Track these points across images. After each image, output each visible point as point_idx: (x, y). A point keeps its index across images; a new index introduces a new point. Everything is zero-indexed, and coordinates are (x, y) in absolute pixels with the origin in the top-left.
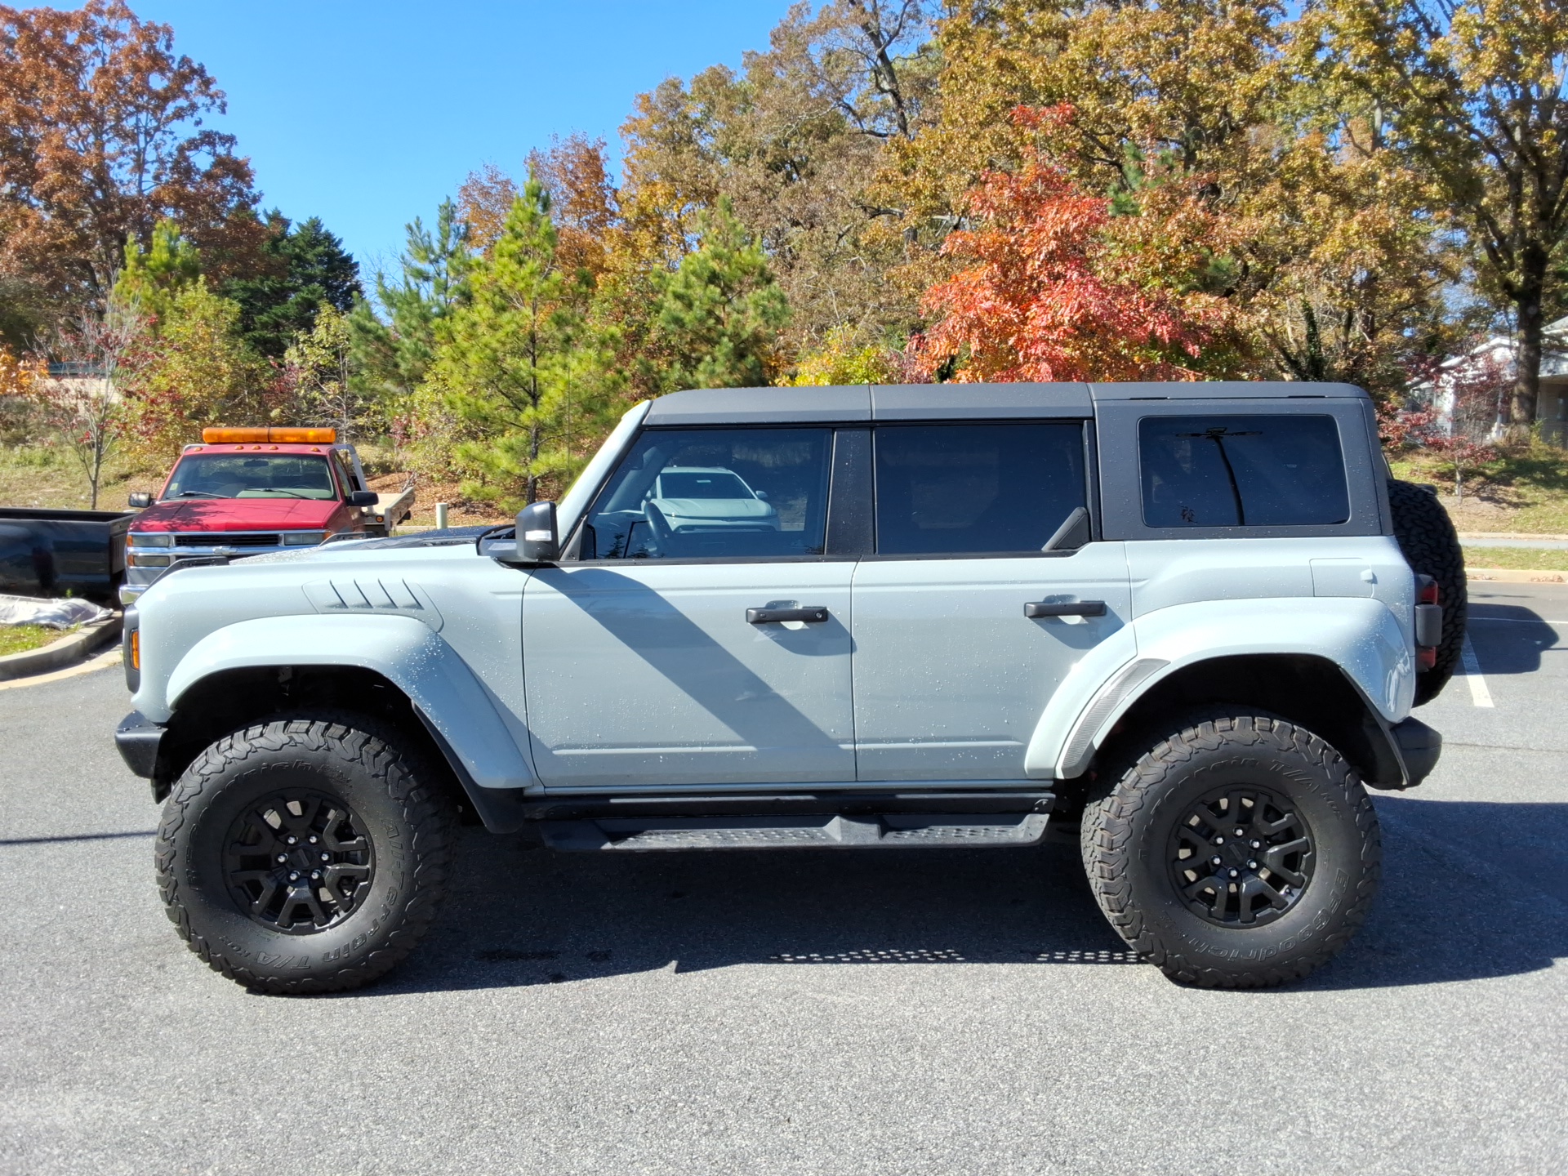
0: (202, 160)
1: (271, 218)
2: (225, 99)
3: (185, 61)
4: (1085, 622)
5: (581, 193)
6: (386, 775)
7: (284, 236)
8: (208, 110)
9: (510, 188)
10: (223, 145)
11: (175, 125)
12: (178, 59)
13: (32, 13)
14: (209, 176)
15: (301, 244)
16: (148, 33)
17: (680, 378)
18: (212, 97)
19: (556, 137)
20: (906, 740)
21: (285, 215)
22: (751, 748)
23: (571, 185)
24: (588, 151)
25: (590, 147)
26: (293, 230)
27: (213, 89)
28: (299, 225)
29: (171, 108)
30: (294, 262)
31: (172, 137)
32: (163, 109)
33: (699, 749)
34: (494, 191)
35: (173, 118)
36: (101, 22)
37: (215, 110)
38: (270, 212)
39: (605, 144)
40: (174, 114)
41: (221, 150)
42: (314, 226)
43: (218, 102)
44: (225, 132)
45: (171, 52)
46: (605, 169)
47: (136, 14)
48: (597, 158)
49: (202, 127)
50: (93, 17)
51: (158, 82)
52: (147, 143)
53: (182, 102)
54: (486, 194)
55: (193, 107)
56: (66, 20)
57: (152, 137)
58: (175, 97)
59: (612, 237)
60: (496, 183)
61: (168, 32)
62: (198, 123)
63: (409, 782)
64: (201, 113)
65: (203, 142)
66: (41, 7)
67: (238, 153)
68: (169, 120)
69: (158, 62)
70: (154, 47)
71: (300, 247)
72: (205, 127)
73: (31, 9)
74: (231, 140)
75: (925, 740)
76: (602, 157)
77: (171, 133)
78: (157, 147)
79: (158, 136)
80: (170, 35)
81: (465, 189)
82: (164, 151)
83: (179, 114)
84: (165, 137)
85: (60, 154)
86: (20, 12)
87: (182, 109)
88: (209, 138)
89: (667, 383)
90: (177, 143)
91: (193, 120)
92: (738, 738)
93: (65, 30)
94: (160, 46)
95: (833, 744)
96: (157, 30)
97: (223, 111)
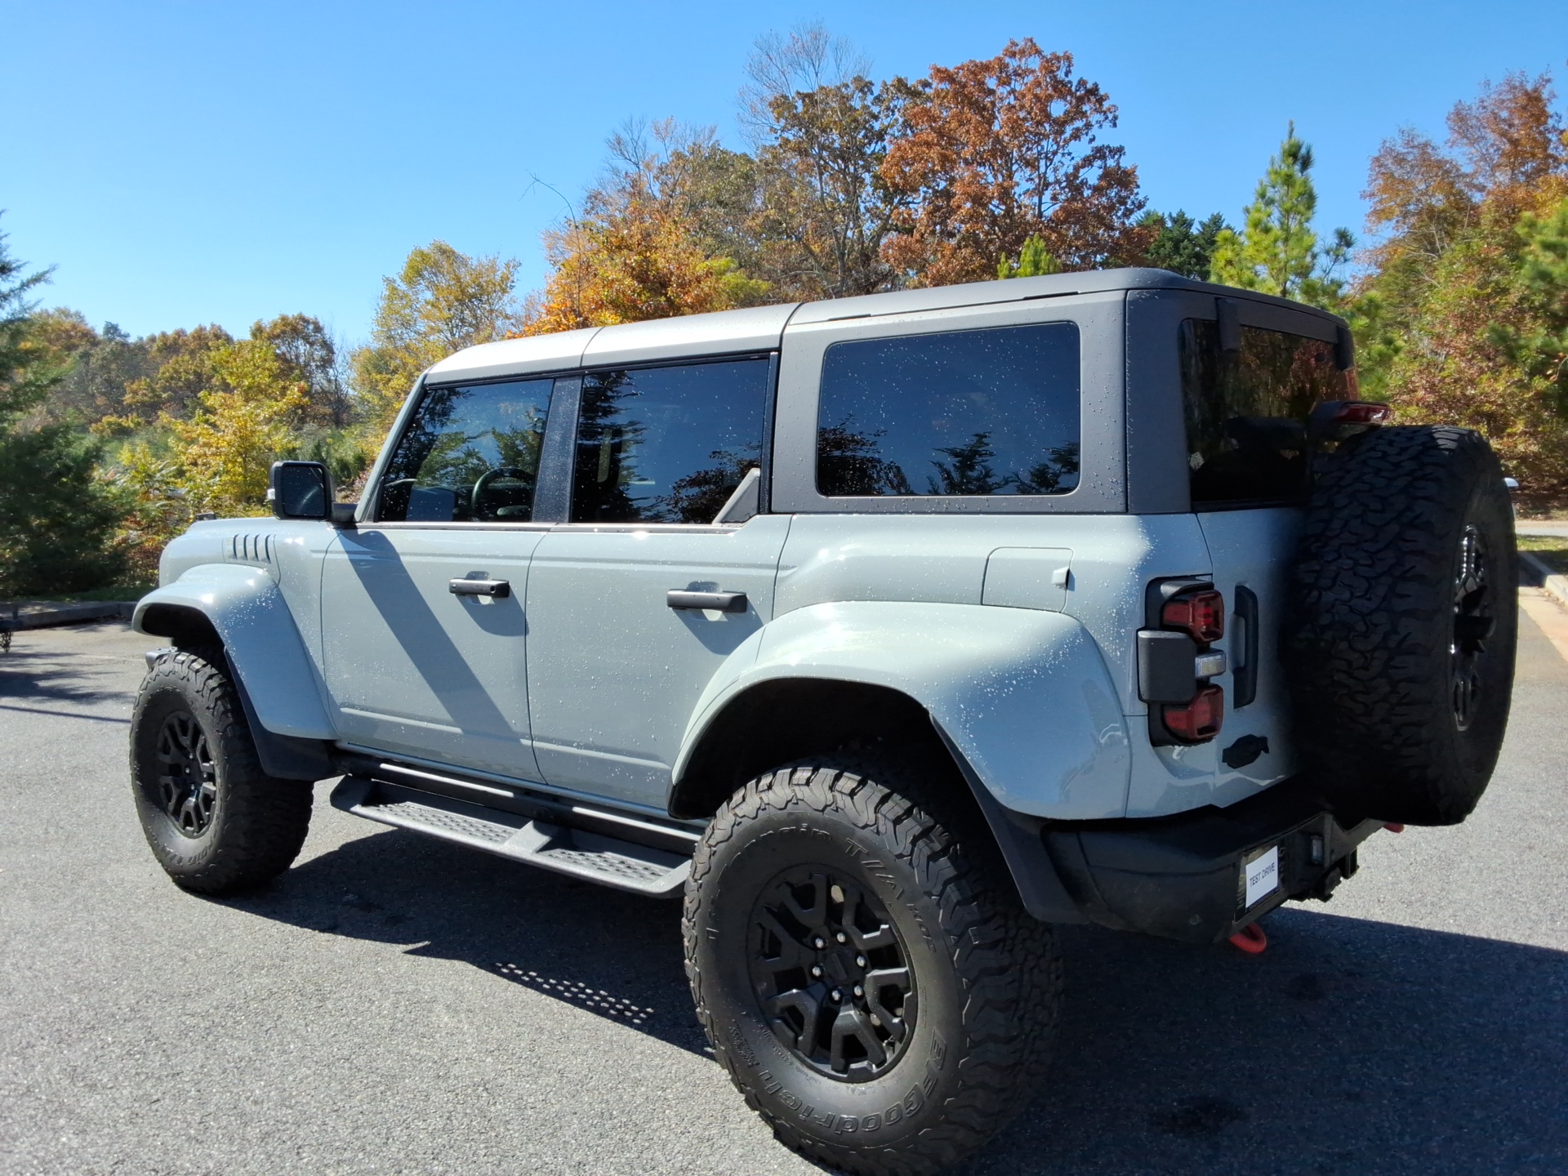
0: (1092, 175)
1: (1175, 221)
2: (1117, 113)
3: (1082, 83)
4: (725, 620)
5: (1514, 143)
6: (214, 708)
7: (1187, 236)
8: (1101, 126)
9: (1429, 151)
10: (1113, 157)
11: (1073, 146)
12: (1075, 83)
13: (959, 68)
14: (1097, 190)
15: (1202, 242)
16: (1050, 65)
17: (1545, 345)
18: (1105, 113)
19: (1487, 84)
20: (569, 744)
21: (1188, 216)
22: (458, 730)
23: (1503, 134)
24: (1526, 93)
25: (1529, 87)
26: (1195, 230)
27: (1106, 105)
28: (1201, 223)
29: (1069, 130)
30: (1193, 261)
31: (1070, 158)
32: (1063, 132)
33: (424, 724)
34: (1410, 158)
35: (1070, 140)
36: (1013, 63)
37: (1107, 125)
38: (1174, 215)
39: (1548, 81)
40: (1071, 136)
41: (1111, 163)
42: (1215, 223)
43: (1110, 116)
44: (1114, 144)
45: (1070, 78)
46: (1550, 110)
47: (1042, 49)
48: (1538, 99)
49: (1094, 144)
50: (1007, 60)
51: (1058, 109)
52: (1047, 167)
53: (1079, 124)
54: (1400, 160)
55: (1088, 126)
56: (986, 68)
57: (1051, 161)
58: (1073, 119)
59: (1550, 186)
60: (1412, 147)
61: (1068, 59)
62: (1092, 140)
63: (227, 717)
64: (1095, 131)
65: (1095, 158)
66: (966, 61)
67: (1126, 163)
68: (1067, 142)
69: (1060, 89)
70: (1055, 77)
71: (1200, 246)
72: (1097, 143)
73: (959, 65)
74: (1120, 150)
75: (588, 747)
76: (1545, 96)
77: (1069, 154)
78: (1055, 170)
79: (1058, 157)
80: (1070, 62)
81: (1377, 159)
82: (1062, 171)
83: (1076, 136)
84: (1063, 160)
85: (969, 190)
86: (951, 69)
87: (1078, 129)
88: (1100, 153)
89: (1524, 352)
90: (1073, 162)
91: (1088, 138)
92: (447, 716)
93: (985, 77)
94: (1061, 75)
95: (515, 738)
96: (1058, 59)
97: (1115, 125)
